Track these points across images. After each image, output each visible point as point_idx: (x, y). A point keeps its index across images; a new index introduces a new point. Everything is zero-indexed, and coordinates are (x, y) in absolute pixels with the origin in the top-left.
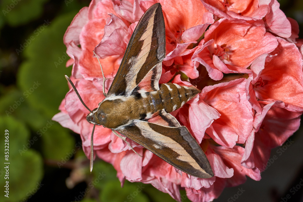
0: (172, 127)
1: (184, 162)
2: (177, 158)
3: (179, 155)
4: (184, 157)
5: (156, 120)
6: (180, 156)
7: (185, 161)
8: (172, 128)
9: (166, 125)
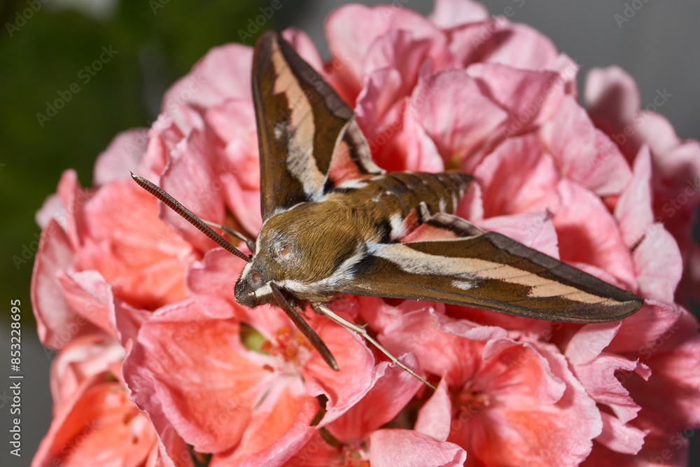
0: (467, 238)
1: (553, 298)
2: (531, 295)
3: (531, 287)
4: (542, 288)
5: (420, 233)
6: (533, 289)
7: (554, 295)
8: (469, 240)
9: (450, 237)
